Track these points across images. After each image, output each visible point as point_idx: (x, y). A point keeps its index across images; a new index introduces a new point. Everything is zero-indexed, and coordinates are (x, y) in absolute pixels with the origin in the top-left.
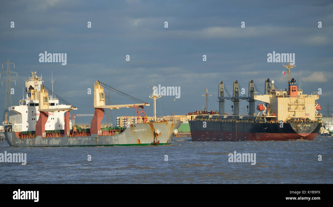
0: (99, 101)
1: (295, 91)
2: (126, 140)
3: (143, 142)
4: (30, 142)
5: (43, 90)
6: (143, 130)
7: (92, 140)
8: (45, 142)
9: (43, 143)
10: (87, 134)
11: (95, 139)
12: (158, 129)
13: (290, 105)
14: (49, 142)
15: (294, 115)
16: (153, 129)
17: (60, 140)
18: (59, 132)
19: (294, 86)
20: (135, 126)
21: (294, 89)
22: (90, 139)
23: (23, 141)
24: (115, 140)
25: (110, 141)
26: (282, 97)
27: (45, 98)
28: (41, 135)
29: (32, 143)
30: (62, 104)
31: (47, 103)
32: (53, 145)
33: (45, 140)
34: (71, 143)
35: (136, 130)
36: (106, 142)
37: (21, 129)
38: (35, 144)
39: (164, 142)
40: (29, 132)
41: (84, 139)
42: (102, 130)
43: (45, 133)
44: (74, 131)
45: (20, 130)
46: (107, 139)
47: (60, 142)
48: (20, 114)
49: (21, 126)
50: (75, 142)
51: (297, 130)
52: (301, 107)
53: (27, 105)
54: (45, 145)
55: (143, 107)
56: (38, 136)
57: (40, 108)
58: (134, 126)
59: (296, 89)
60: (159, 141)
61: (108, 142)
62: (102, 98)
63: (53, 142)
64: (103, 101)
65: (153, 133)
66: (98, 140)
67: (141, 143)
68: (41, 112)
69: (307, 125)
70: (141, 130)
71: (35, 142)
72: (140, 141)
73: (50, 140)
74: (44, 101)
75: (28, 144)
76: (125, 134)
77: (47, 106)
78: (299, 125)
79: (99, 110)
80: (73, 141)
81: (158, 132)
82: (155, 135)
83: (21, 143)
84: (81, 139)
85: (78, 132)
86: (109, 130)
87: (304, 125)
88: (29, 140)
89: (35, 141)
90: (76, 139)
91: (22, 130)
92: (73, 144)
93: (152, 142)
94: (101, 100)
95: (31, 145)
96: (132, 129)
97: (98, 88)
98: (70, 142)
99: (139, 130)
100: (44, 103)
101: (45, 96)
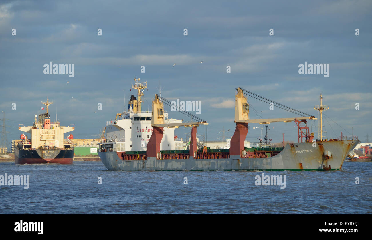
0: (243, 114)
1: (48, 123)
2: (283, 164)
3: (307, 167)
4: (140, 165)
5: (157, 100)
6: (308, 151)
7: (232, 163)
8: (161, 165)
9: (157, 166)
10: (224, 156)
11: (236, 162)
12: (329, 151)
13: (43, 135)
14: (166, 165)
15: (45, 144)
16: (322, 150)
17: (183, 163)
18: (180, 153)
19: (48, 120)
20: (297, 146)
21: (48, 122)
22: (228, 162)
23: (128, 164)
24: (267, 164)
25: (259, 164)
26: (36, 129)
27: (160, 110)
28: (155, 155)
29: (142, 166)
30: (172, 119)
31: (162, 117)
32: (172, 169)
33: (160, 163)
34: (200, 167)
35: (298, 152)
36: (253, 166)
37: (124, 148)
38: (146, 167)
39: (336, 168)
40: (137, 152)
41: (220, 161)
42: (246, 151)
43: (160, 153)
44: (205, 152)
45: (123, 150)
46: (255, 162)
47: (183, 165)
48: (123, 129)
49: (124, 145)
50: (205, 165)
51: (43, 156)
52: (52, 137)
53: (132, 119)
54: (161, 168)
55: (307, 121)
56: (150, 158)
57: (153, 122)
58: (295, 147)
59: (49, 122)
60: (330, 166)
61: (257, 166)
62: (246, 110)
63: (172, 165)
64: (247, 114)
65: (322, 156)
66: (241, 163)
67: (304, 168)
68: (154, 127)
69: (51, 152)
70: (305, 151)
71: (147, 165)
72: (303, 165)
73: (168, 163)
74: (158, 114)
75: (136, 167)
76: (282, 156)
77: (162, 120)
78: (44, 152)
79: (242, 125)
80: (203, 165)
81: (329, 153)
82: (325, 157)
83: (125, 165)
84: (214, 162)
85: (210, 153)
86: (255, 151)
87: (48, 152)
88: (138, 163)
89: (147, 163)
90: (208, 162)
91: (125, 150)
92: (203, 167)
93: (319, 168)
94: (244, 113)
95: (140, 168)
96: (292, 150)
97: (241, 98)
98: (197, 165)
99: (303, 151)
100: (158, 116)
101: (159, 107)
